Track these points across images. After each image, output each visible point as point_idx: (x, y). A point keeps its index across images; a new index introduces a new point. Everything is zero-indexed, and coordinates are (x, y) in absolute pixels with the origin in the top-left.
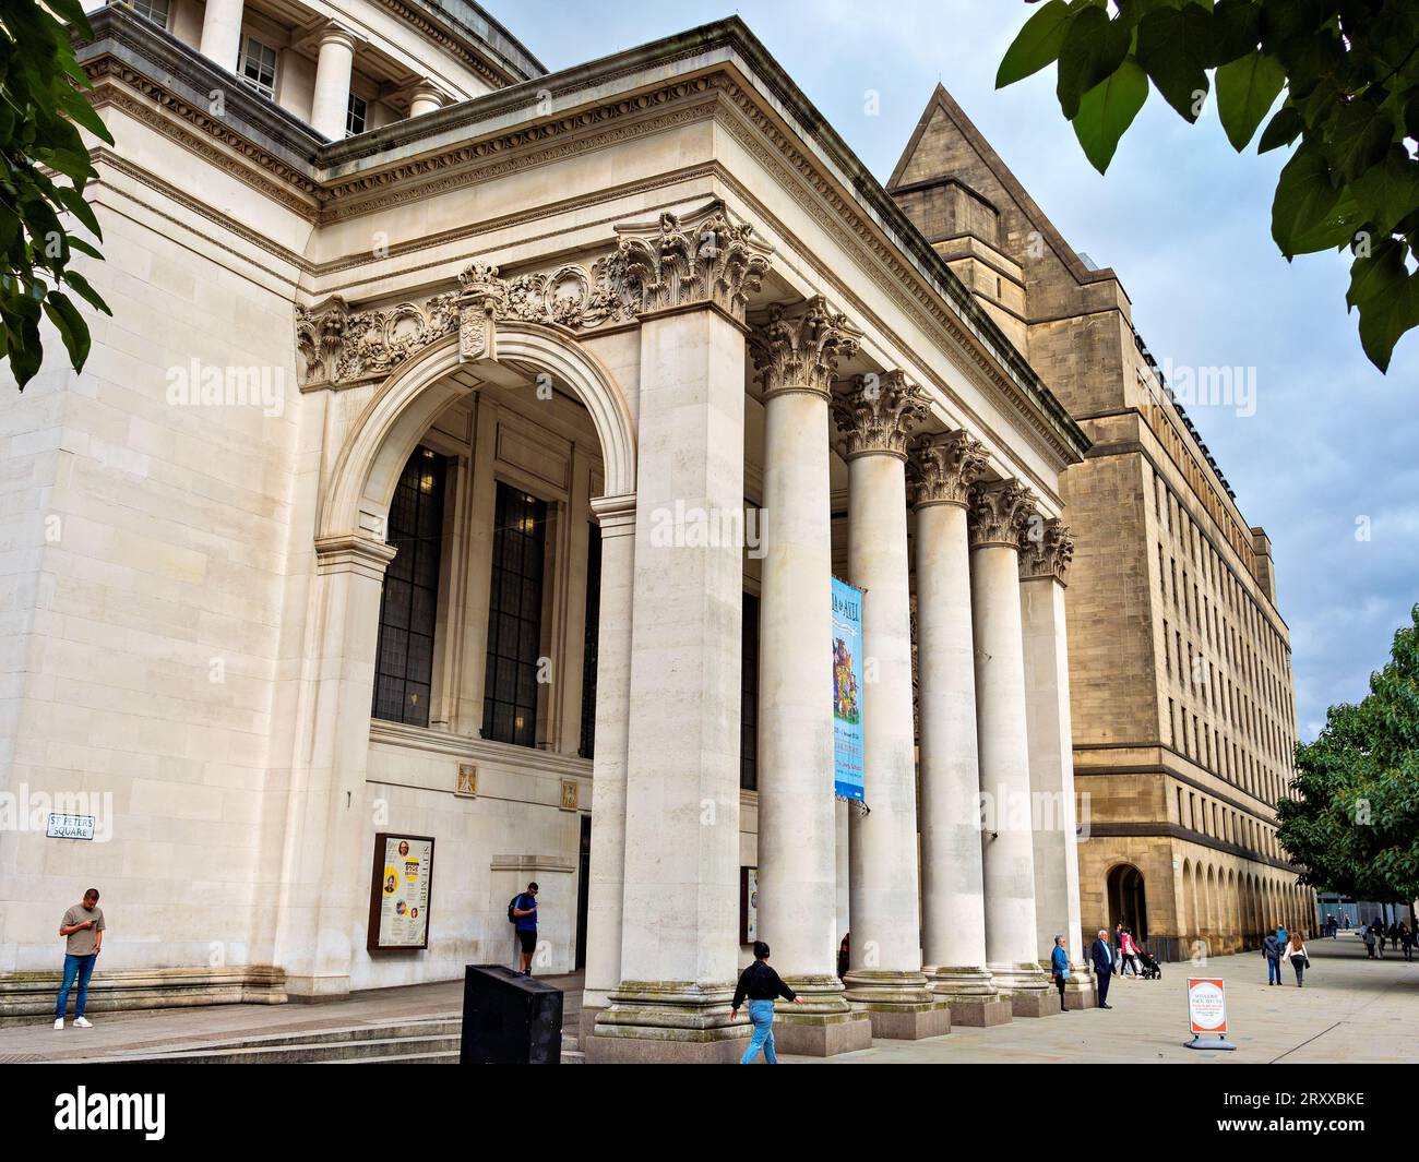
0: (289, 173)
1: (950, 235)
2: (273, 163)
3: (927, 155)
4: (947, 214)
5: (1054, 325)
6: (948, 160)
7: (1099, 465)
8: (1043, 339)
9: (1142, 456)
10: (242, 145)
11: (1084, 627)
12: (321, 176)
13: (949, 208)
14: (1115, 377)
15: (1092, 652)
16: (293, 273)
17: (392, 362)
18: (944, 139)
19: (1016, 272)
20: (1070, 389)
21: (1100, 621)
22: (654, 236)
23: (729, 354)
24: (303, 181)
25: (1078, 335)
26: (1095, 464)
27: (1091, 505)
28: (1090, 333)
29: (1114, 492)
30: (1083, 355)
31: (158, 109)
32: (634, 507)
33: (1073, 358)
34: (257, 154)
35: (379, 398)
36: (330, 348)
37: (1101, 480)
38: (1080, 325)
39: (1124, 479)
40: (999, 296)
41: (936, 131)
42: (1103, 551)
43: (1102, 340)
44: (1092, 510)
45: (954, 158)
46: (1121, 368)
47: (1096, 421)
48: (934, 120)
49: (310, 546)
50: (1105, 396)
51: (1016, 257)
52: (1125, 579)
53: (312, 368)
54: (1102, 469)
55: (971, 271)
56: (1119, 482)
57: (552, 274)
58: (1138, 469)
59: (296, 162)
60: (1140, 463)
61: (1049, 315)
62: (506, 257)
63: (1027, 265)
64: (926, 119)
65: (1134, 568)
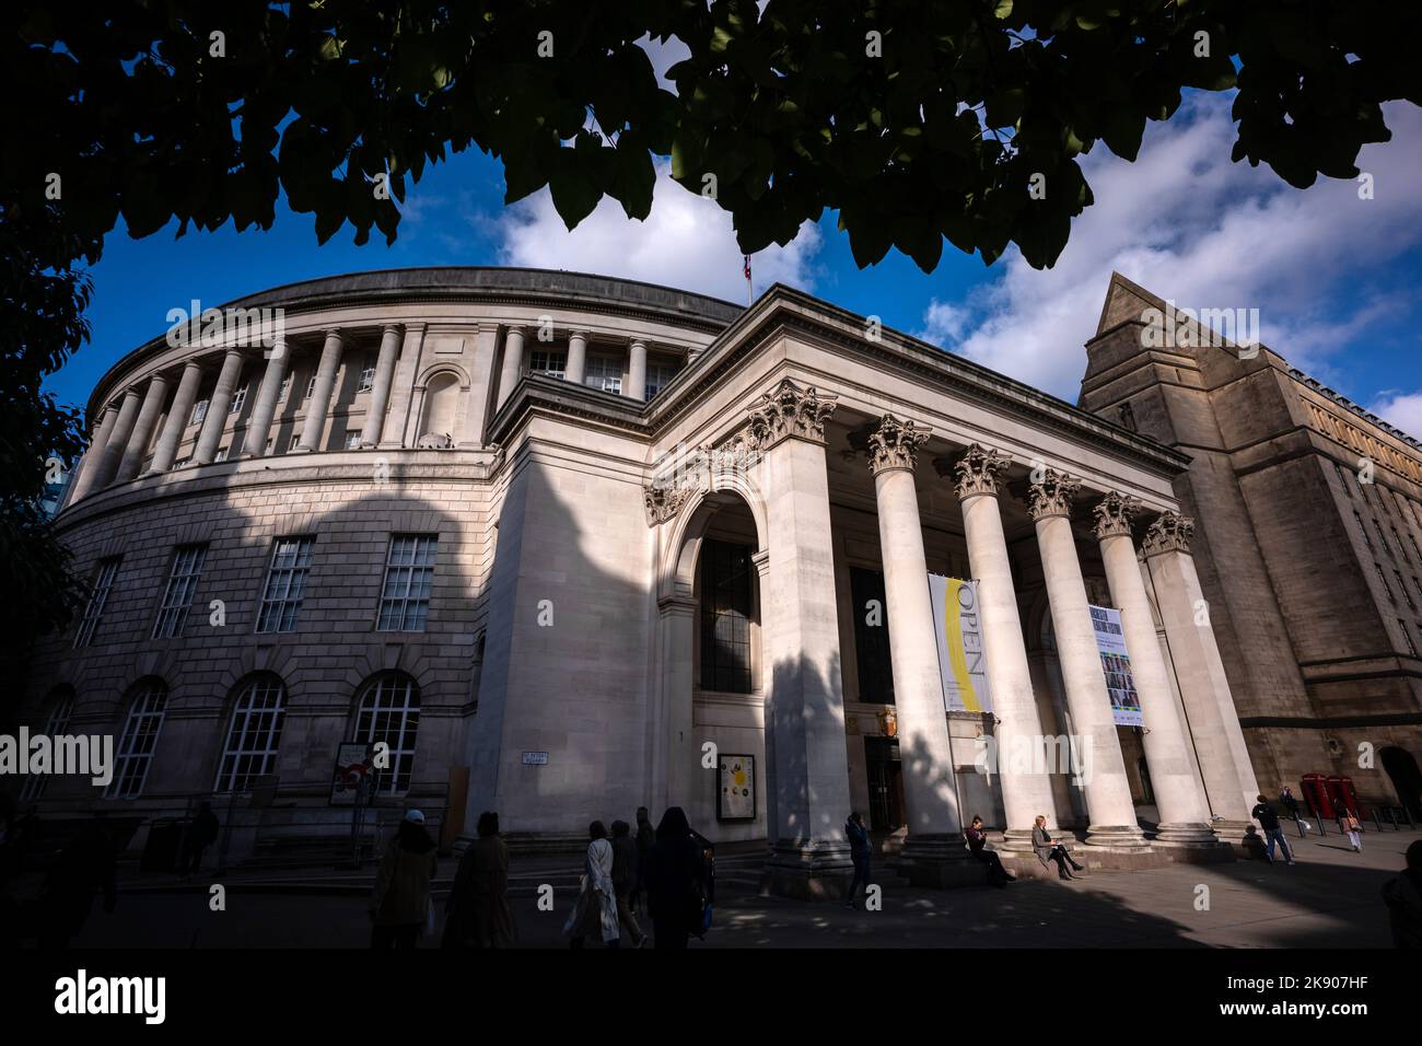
0: (629, 425)
1: (1135, 353)
2: (620, 422)
3: (1116, 312)
4: (1131, 343)
5: (1226, 388)
6: (1130, 311)
7: (1285, 468)
8: (1220, 398)
9: (1319, 456)
10: (602, 418)
11: (1304, 578)
12: (645, 422)
13: (1132, 339)
14: (1281, 409)
15: (1316, 594)
16: (639, 471)
17: (680, 504)
18: (1124, 301)
19: (1191, 363)
20: (1249, 424)
21: (1316, 572)
22: (763, 407)
23: (811, 460)
24: (638, 427)
25: (1246, 389)
26: (1281, 467)
27: (1286, 495)
28: (1254, 386)
29: (1302, 483)
30: (1253, 400)
31: (557, 413)
32: (767, 557)
33: (1246, 405)
34: (611, 420)
35: (676, 523)
36: (660, 503)
37: (1289, 477)
38: (1245, 383)
39: (1307, 473)
40: (1180, 379)
41: (1118, 297)
42: (1305, 524)
43: (1264, 389)
44: (1289, 498)
45: (1133, 309)
46: (1284, 402)
47: (1274, 440)
48: (1115, 293)
49: (655, 604)
50: (1277, 423)
51: (1189, 354)
52: (1328, 540)
53: (653, 513)
54: (1286, 472)
55: (1154, 370)
56: (1303, 476)
57: (731, 440)
58: (1317, 464)
59: (633, 419)
60: (1317, 459)
61: (1221, 382)
62: (714, 438)
63: (1197, 357)
64: (1110, 293)
65: (1333, 531)
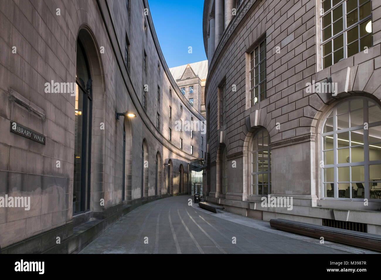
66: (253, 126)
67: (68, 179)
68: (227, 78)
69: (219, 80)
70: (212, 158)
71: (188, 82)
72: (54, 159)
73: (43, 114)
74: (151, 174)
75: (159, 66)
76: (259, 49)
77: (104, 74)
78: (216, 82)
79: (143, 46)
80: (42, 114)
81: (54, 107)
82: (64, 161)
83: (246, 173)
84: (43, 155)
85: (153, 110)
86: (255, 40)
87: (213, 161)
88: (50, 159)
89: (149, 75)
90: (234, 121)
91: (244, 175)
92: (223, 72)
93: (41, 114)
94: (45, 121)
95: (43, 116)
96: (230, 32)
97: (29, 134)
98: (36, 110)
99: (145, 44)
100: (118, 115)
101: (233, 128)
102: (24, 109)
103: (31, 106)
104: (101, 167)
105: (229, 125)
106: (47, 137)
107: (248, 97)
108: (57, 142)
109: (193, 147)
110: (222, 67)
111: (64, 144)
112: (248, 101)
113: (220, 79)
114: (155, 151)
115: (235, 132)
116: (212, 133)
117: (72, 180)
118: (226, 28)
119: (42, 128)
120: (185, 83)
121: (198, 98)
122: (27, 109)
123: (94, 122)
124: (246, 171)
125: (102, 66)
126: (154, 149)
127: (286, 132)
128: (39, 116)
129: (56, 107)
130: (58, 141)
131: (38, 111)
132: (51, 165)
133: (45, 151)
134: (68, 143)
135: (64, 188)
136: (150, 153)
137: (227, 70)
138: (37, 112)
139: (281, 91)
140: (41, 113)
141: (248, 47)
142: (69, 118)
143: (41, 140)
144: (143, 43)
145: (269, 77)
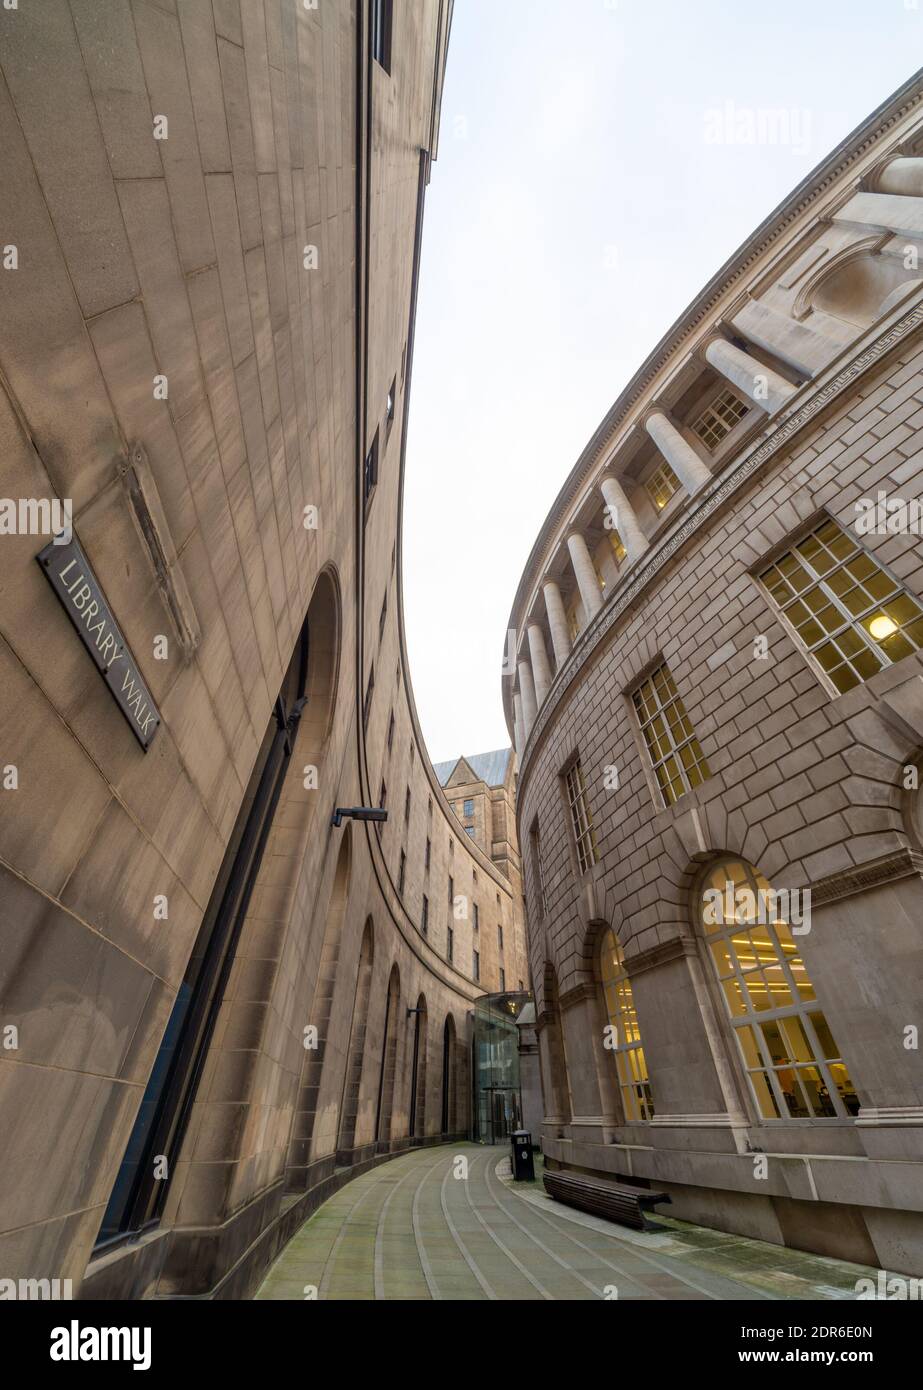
66: (694, 853)
67: (159, 985)
68: (581, 750)
69: (561, 760)
70: (565, 978)
71: (462, 791)
72: (148, 843)
73: (193, 637)
74: (372, 1047)
75: (412, 748)
76: (651, 682)
77: (335, 694)
78: (552, 766)
79: (391, 702)
80: (190, 636)
81: (228, 654)
82: (179, 879)
83: (712, 1023)
84: (117, 790)
85: (394, 843)
86: (638, 668)
87: (570, 987)
88: (134, 831)
89: (394, 760)
90: (626, 848)
91: (708, 1028)
92: (568, 742)
93: (187, 629)
94: (188, 666)
95: (192, 644)
96: (574, 666)
97: (111, 651)
98: (180, 604)
99: (395, 700)
100: (338, 814)
101: (624, 869)
102: (146, 553)
103: (172, 570)
104: (266, 974)
105: (610, 861)
106: (169, 730)
107: (654, 783)
108: (188, 777)
109: (480, 957)
110: (564, 733)
111: (207, 803)
112: (656, 793)
113: (561, 757)
114: (389, 960)
115: (638, 880)
116: (556, 897)
117: (171, 998)
118: (559, 667)
119: (169, 680)
120: (456, 793)
121: (483, 827)
122: (156, 564)
123: (282, 813)
124: (708, 1012)
125: (337, 677)
126: (386, 956)
127: (814, 857)
128: (180, 630)
129: (234, 658)
130: (192, 777)
131: (185, 613)
132: (123, 865)
133: (135, 777)
134: (220, 809)
135: (125, 1031)
136: (376, 965)
137: (579, 736)
138: (181, 612)
139: (749, 753)
140: (190, 631)
141: (624, 684)
142: (250, 728)
143: (142, 720)
144: (392, 698)
145: (702, 731)
